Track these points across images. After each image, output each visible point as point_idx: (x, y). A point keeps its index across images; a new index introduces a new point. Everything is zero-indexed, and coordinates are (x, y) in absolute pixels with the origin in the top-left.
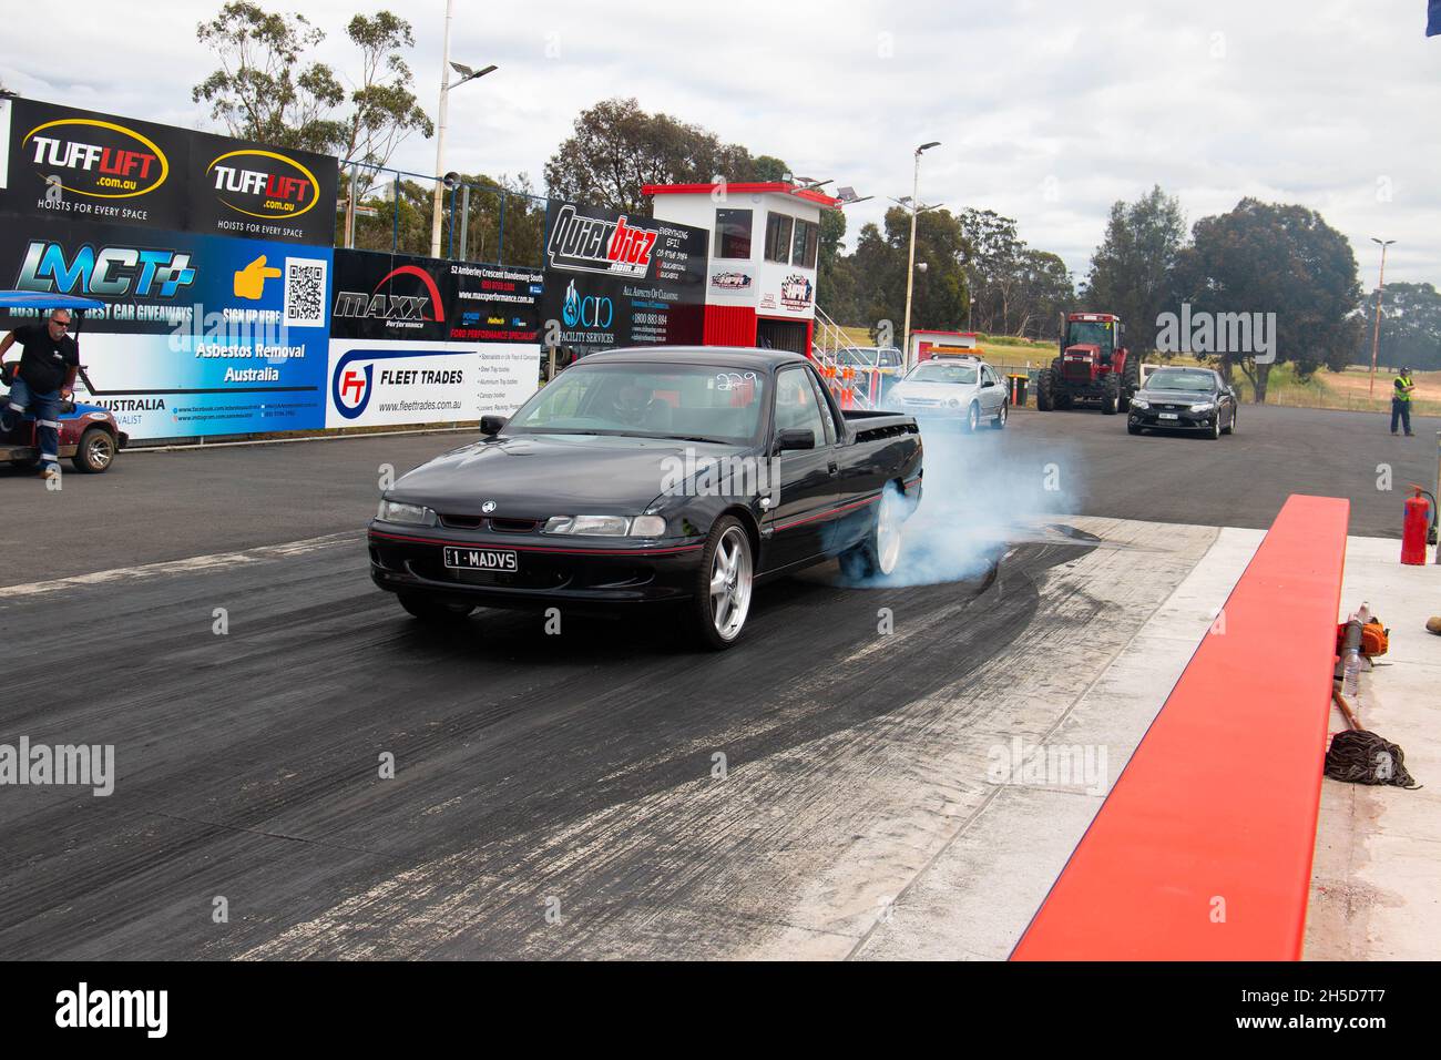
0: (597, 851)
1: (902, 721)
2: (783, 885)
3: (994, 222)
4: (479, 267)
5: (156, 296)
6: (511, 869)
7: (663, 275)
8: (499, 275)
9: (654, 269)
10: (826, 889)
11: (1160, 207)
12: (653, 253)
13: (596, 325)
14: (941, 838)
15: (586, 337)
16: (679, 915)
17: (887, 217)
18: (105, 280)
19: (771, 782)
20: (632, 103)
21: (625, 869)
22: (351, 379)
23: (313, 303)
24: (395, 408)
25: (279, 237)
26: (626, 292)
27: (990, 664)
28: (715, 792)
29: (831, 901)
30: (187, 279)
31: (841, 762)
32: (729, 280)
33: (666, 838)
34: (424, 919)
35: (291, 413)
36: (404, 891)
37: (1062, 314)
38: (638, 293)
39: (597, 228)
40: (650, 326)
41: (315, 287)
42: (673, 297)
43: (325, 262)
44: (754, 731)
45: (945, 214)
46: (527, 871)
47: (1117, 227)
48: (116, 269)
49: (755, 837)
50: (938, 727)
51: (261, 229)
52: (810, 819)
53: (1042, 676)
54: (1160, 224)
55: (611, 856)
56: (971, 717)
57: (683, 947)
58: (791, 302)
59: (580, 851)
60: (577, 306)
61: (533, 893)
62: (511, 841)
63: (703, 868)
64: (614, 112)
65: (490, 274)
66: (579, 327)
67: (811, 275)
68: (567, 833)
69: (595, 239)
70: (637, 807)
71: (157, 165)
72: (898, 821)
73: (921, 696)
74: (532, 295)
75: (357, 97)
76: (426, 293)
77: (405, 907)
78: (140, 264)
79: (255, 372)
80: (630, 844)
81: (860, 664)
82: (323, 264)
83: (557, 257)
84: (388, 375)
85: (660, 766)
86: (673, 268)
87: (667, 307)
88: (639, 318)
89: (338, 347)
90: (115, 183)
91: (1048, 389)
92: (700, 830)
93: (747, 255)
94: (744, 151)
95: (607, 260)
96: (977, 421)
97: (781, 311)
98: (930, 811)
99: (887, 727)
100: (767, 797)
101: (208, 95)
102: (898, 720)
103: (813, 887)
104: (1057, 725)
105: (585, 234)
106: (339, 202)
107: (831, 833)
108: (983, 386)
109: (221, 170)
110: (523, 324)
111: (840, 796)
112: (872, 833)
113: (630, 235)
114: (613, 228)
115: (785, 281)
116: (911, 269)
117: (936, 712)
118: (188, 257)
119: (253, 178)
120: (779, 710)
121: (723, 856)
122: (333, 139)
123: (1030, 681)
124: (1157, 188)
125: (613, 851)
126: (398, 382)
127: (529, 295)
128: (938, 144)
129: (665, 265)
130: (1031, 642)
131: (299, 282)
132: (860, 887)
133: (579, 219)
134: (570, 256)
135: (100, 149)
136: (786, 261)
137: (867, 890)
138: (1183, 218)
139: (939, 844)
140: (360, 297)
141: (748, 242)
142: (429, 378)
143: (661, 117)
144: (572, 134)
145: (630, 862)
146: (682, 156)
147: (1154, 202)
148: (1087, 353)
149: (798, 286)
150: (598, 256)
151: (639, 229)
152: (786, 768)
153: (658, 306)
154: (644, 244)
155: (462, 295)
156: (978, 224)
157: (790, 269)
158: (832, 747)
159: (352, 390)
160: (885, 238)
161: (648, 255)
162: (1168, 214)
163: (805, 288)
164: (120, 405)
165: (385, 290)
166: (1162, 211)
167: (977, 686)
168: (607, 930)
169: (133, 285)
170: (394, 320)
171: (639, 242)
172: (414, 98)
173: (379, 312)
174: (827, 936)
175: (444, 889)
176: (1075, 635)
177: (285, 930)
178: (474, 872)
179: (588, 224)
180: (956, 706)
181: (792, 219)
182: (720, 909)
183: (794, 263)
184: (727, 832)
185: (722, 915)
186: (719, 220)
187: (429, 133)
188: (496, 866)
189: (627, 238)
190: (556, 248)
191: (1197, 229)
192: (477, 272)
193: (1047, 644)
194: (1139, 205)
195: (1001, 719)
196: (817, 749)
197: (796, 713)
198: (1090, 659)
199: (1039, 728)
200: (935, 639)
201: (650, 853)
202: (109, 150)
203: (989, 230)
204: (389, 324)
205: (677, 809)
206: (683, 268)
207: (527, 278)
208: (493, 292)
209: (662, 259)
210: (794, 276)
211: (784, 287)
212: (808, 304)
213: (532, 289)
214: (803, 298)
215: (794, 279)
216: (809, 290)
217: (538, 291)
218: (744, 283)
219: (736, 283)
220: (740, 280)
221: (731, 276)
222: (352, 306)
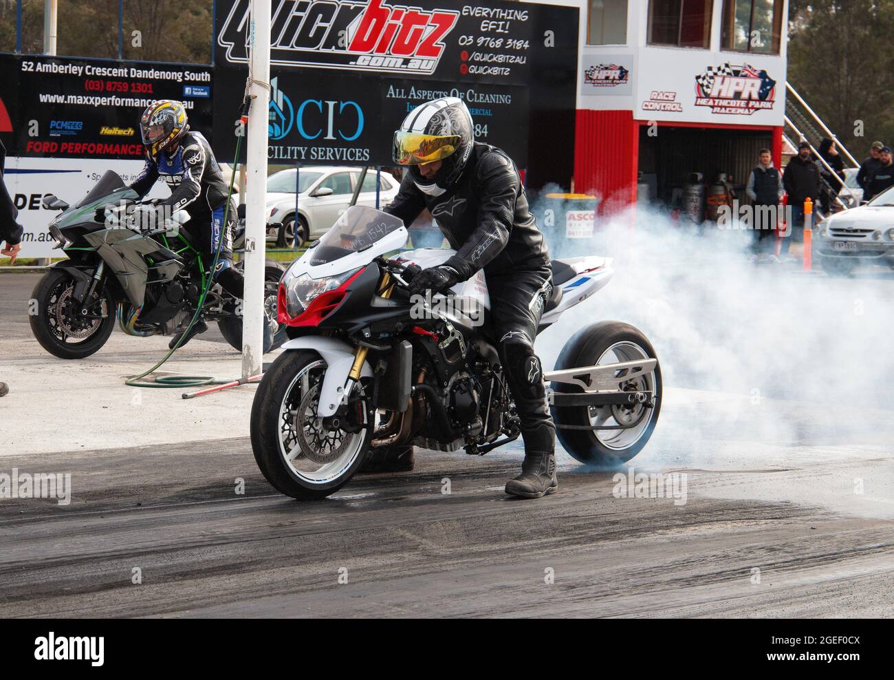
7: (473, 70)
8: (122, 72)
9: (454, 61)
12: (450, 40)
13: (330, 136)
15: (308, 154)
26: (392, 93)
32: (603, 74)
39: (323, 9)
42: (505, 99)
58: (721, 103)
60: (286, 112)
65: (99, 71)
66: (293, 139)
67: (775, 65)
69: (317, 24)
74: (188, 99)
83: (238, 47)
86: (497, 60)
87: (488, 113)
93: (620, 39)
95: (347, 52)
113: (396, 19)
114: (359, 10)
115: (704, 73)
136: (705, 44)
150: (327, 47)
154: (429, 30)
155: (46, 98)
157: (714, 57)
161: (439, 42)
163: (758, 82)
179: (304, 5)
183: (725, 47)
189: (390, 21)
190: (236, 37)
192: (74, 70)
206: (518, 60)
207: (177, 76)
208: (108, 95)
209: (472, 48)
210: (727, 66)
211: (700, 81)
212: (768, 105)
213: (188, 90)
214: (755, 96)
215: (728, 70)
216: (767, 86)
217: (202, 93)
218: (621, 78)
219: (611, 78)
220: (615, 74)
221: (606, 68)
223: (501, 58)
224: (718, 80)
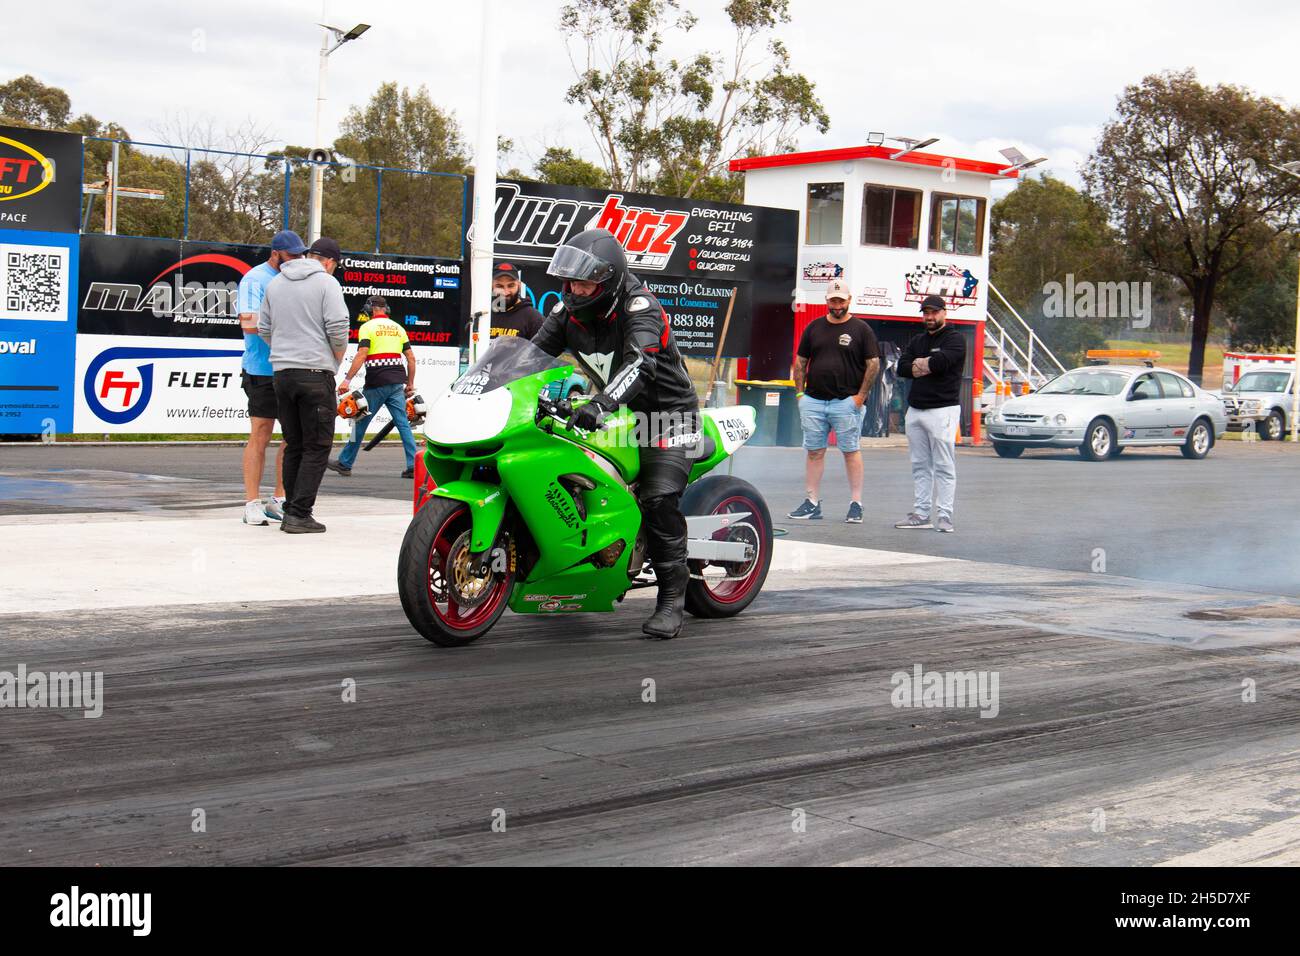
7: (701, 266)
8: (379, 265)
9: (683, 259)
12: (680, 239)
22: (113, 380)
23: (48, 294)
24: (193, 414)
32: (820, 271)
39: (565, 209)
41: (50, 277)
42: (727, 293)
43: (67, 249)
65: (357, 263)
67: (975, 264)
69: (559, 222)
74: (439, 289)
82: (63, 252)
86: (724, 255)
87: (714, 306)
89: (89, 346)
93: (836, 239)
97: (905, 310)
105: (539, 219)
110: (428, 323)
113: (630, 219)
114: (596, 210)
115: (913, 271)
126: (196, 385)
127: (433, 289)
131: (24, 271)
133: (527, 199)
134: (511, 243)
136: (914, 245)
140: (128, 288)
149: (944, 278)
151: (653, 212)
154: (660, 228)
157: (922, 255)
159: (118, 392)
161: (670, 240)
163: (963, 280)
165: (169, 281)
170: (188, 315)
171: (648, 226)
173: (161, 305)
183: (934, 248)
186: (812, 197)
189: (624, 220)
206: (743, 258)
207: (429, 269)
208: (366, 285)
209: (702, 246)
210: (934, 265)
211: (910, 279)
212: (971, 301)
213: (438, 282)
214: (960, 293)
215: (934, 269)
216: (971, 283)
217: (452, 284)
218: (836, 275)
219: (828, 274)
220: (833, 271)
221: (823, 266)
222: (113, 300)
223: (727, 256)
224: (925, 278)
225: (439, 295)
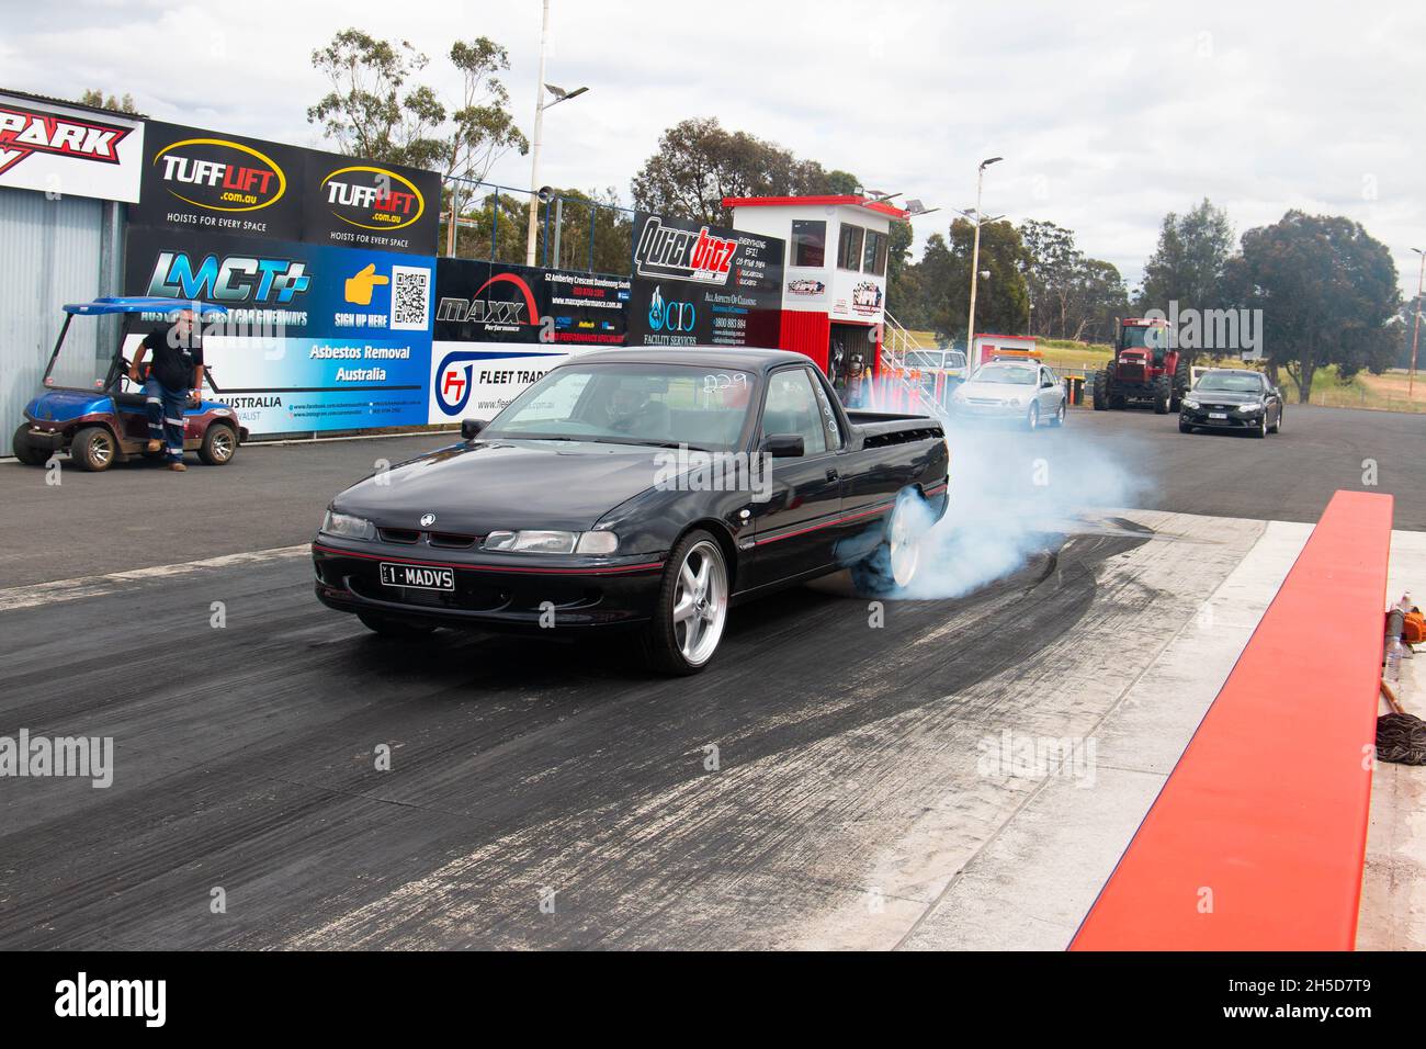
0: (683, 820)
1: (969, 701)
2: (858, 852)
3: (1052, 232)
4: (571, 275)
5: (274, 302)
6: (604, 835)
7: (742, 282)
8: (590, 282)
9: (733, 277)
10: (897, 858)
11: (1210, 218)
12: (733, 261)
13: (680, 329)
14: (1005, 811)
15: (669, 340)
16: (760, 880)
17: (952, 227)
18: (228, 287)
19: (846, 757)
20: (713, 121)
21: (710, 836)
22: (452, 379)
23: (418, 308)
24: (492, 406)
25: (388, 247)
26: (708, 298)
27: (1051, 648)
28: (793, 765)
29: (904, 869)
30: (302, 286)
31: (911, 738)
32: (804, 287)
33: (749, 808)
34: (524, 880)
35: (397, 410)
36: (504, 854)
37: (1117, 319)
38: (719, 298)
39: (681, 238)
40: (730, 329)
41: (419, 294)
42: (752, 302)
43: (429, 270)
44: (829, 709)
45: (1007, 225)
46: (619, 837)
47: (1169, 237)
48: (238, 277)
49: (831, 808)
50: (1002, 706)
51: (370, 240)
52: (882, 792)
53: (1100, 659)
54: (1209, 234)
55: (695, 824)
56: (1033, 698)
57: (765, 910)
58: (862, 308)
59: (668, 819)
60: (662, 311)
61: (625, 858)
62: (603, 809)
63: (782, 836)
64: (696, 129)
65: (581, 281)
66: (664, 331)
67: (881, 282)
68: (655, 803)
69: (679, 248)
70: (720, 779)
71: (275, 182)
72: (965, 795)
73: (986, 678)
74: (620, 301)
75: (458, 117)
76: (522, 299)
77: (505, 869)
78: (260, 273)
79: (365, 372)
80: (714, 813)
81: (929, 647)
82: (427, 272)
83: (643, 264)
84: (486, 375)
85: (742, 740)
86: (752, 274)
88: (720, 322)
89: (441, 349)
90: (237, 197)
91: (1103, 389)
92: (780, 801)
93: (821, 264)
94: (818, 166)
95: (690, 268)
96: (1037, 420)
97: (853, 316)
98: (995, 786)
99: (953, 707)
100: (841, 771)
101: (321, 116)
102: (964, 700)
103: (886, 856)
104: (1114, 706)
105: (669, 244)
106: (442, 214)
107: (902, 805)
108: (1042, 387)
109: (334, 185)
110: (612, 328)
111: (911, 770)
112: (941, 806)
113: (711, 245)
114: (696, 238)
115: (857, 288)
116: (975, 277)
117: (1000, 693)
118: (303, 266)
119: (363, 192)
120: (852, 689)
121: (802, 826)
122: (435, 156)
123: (1088, 664)
124: (1206, 200)
125: (699, 819)
126: (496, 382)
127: (617, 300)
128: (1000, 159)
129: (744, 273)
130: (1089, 628)
131: (405, 289)
132: (929, 856)
133: (664, 229)
134: (655, 264)
135: (224, 166)
137: (935, 859)
138: (1231, 228)
139: (1004, 817)
140: (461, 302)
141: (822, 251)
142: (525, 377)
143: (740, 135)
144: (658, 151)
145: (714, 830)
146: (760, 171)
147: (1204, 214)
148: (1140, 356)
149: (867, 293)
150: (682, 265)
151: (720, 239)
152: (860, 744)
153: (737, 311)
154: (725, 253)
155: (556, 301)
156: (1038, 234)
157: (861, 277)
158: (903, 725)
159: (453, 389)
160: (950, 248)
161: (728, 264)
162: (1216, 225)
163: (875, 294)
164: (240, 402)
165: (484, 296)
166: (1211, 222)
167: (1038, 669)
168: (693, 892)
169: (254, 291)
170: (492, 324)
171: (719, 251)
172: (511, 117)
173: (479, 316)
174: (899, 901)
175: (542, 853)
176: (1131, 621)
177: (396, 888)
178: (569, 838)
179: (673, 234)
180: (1019, 688)
181: (863, 230)
182: (799, 875)
183: (864, 270)
184: (805, 803)
185: (801, 880)
186: (795, 231)
187: (524, 151)
188: (589, 831)
189: (709, 247)
190: (642, 257)
191: (1244, 239)
192: (569, 280)
193: (1105, 630)
194: (1189, 217)
195: (1061, 700)
196: (889, 726)
197: (868, 693)
198: (1146, 645)
199: (1097, 709)
200: (998, 624)
201: (733, 821)
202: (231, 168)
203: (1048, 240)
204: (488, 327)
205: (758, 781)
206: (760, 276)
207: (615, 284)
208: (584, 298)
209: (741, 267)
210: (863, 283)
211: (855, 293)
212: (878, 310)
213: (620, 295)
214: (873, 304)
215: (865, 286)
216: (878, 297)
217: (625, 297)
218: (818, 290)
219: (810, 289)
220: (814, 287)
221: (806, 283)
222: (453, 311)
223: (753, 274)
224: (861, 292)
225: (619, 306)
